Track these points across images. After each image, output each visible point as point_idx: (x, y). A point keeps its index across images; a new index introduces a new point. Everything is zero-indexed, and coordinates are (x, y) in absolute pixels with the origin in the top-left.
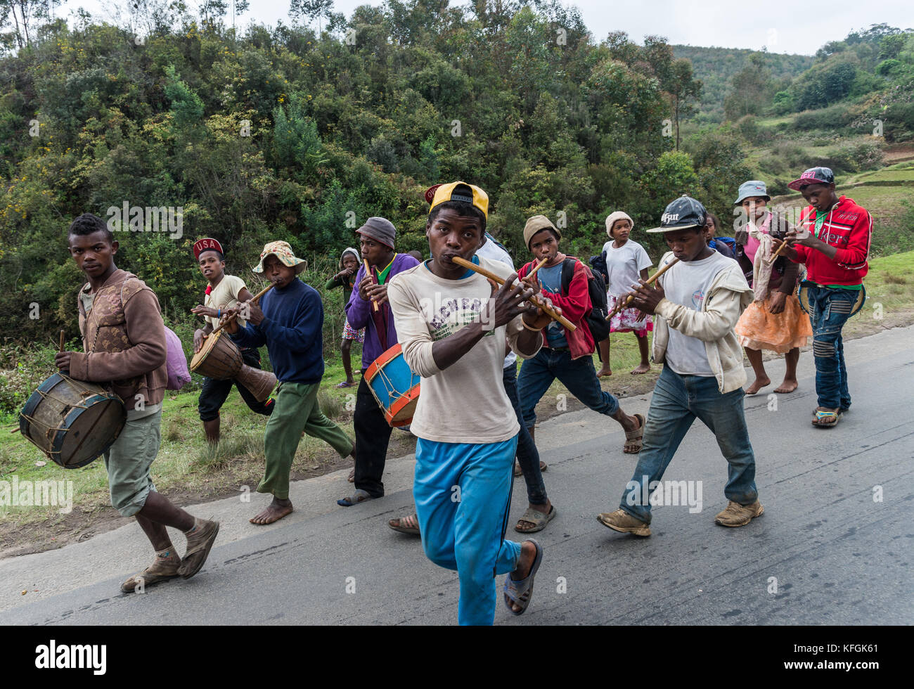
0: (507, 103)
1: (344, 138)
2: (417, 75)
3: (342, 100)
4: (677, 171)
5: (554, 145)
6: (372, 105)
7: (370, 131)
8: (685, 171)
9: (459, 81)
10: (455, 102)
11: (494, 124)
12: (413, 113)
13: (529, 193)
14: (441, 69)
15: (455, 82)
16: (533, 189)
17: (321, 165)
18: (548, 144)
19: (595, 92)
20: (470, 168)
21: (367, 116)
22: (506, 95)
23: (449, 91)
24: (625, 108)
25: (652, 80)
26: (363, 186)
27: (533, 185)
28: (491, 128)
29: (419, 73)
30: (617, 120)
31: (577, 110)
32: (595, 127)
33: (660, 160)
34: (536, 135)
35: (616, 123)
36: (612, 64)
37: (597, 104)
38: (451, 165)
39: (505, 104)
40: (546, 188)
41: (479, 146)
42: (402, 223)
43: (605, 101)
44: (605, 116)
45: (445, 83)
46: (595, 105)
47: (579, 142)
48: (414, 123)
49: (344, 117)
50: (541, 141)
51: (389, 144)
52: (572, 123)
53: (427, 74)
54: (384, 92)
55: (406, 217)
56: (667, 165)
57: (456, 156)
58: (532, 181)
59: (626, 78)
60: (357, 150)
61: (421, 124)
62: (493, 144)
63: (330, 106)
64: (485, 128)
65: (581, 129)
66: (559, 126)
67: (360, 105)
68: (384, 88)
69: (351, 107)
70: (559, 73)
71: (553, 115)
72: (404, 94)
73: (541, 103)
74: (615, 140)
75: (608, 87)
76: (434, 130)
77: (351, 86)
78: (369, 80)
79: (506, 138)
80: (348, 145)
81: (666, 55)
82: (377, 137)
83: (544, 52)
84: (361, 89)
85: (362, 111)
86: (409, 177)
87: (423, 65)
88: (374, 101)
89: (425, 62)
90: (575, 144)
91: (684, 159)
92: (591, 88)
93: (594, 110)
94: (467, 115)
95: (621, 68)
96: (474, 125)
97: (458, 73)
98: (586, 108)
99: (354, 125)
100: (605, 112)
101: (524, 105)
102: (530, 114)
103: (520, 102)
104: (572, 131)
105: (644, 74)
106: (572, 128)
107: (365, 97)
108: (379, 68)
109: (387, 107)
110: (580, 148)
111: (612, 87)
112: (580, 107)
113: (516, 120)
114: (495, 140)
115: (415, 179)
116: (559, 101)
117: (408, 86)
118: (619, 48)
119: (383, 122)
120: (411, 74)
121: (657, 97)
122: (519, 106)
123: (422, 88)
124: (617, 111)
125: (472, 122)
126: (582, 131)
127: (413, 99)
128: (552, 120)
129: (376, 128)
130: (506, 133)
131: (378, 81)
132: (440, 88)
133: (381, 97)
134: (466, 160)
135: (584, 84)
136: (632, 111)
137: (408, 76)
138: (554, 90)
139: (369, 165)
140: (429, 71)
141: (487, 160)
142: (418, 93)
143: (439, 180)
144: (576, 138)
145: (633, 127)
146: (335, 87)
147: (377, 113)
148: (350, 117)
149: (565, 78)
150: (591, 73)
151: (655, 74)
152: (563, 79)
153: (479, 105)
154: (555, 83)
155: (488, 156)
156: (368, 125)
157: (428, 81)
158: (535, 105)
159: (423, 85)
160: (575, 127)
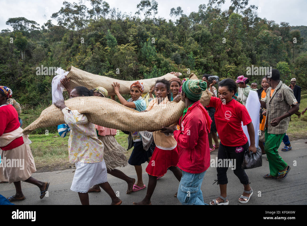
1: (166, 52)
3: (168, 40)
4: (283, 68)
5: (239, 57)
6: (178, 42)
7: (174, 50)
8: (286, 69)
9: (208, 35)
10: (207, 42)
12: (190, 45)
13: (227, 73)
14: (203, 31)
16: (228, 72)
17: (153, 61)
18: (237, 57)
19: (258, 40)
20: (207, 63)
21: (176, 45)
23: (205, 38)
24: (268, 46)
25: (280, 37)
26: (165, 68)
27: (229, 70)
28: (218, 51)
29: (196, 32)
30: (265, 50)
31: (251, 46)
32: (255, 52)
33: (278, 64)
34: (234, 54)
36: (266, 31)
37: (258, 44)
38: (200, 62)
40: (233, 71)
41: (212, 56)
43: (261, 43)
44: (260, 48)
45: (203, 36)
46: (258, 45)
47: (250, 57)
48: (190, 48)
49: (166, 46)
50: (235, 56)
51: (179, 55)
52: (248, 50)
56: (279, 66)
57: (202, 59)
58: (228, 69)
59: (269, 36)
60: (167, 57)
61: (192, 49)
62: (218, 56)
63: (163, 42)
64: (216, 51)
65: (250, 53)
66: (242, 51)
67: (174, 42)
68: (184, 37)
69: (170, 42)
70: (246, 34)
71: (240, 47)
72: (189, 39)
73: (236, 43)
74: (263, 57)
75: (263, 39)
76: (196, 51)
77: (172, 36)
78: (179, 34)
79: (222, 54)
80: (167, 54)
81: (288, 29)
82: (175, 52)
83: (240, 26)
84: (175, 37)
85: (174, 44)
86: (183, 66)
87: (199, 30)
88: (180, 41)
89: (200, 29)
90: (247, 57)
91: (286, 65)
92: (257, 39)
93: (257, 46)
94: (210, 46)
95: (268, 32)
96: (212, 49)
97: (209, 32)
98: (254, 46)
99: (170, 48)
100: (261, 47)
101: (232, 43)
102: (233, 47)
103: (230, 42)
104: (247, 53)
105: (277, 35)
106: (247, 52)
107: (176, 39)
108: (184, 31)
109: (183, 43)
110: (249, 59)
111: (264, 39)
112: (252, 45)
113: (228, 48)
114: (219, 55)
115: (186, 66)
116: (245, 43)
117: (191, 36)
118: (271, 26)
119: (180, 47)
120: (194, 32)
121: (281, 43)
122: (230, 44)
123: (196, 37)
124: (265, 47)
125: (211, 49)
126: (251, 53)
127: (191, 40)
128: (239, 49)
129: (176, 49)
130: (222, 53)
131: (182, 35)
132: (202, 37)
133: (182, 39)
134: (206, 61)
135: (255, 38)
136: (271, 47)
137: (193, 33)
138: (243, 39)
139: (170, 61)
140: (199, 32)
141: (215, 61)
142: (193, 39)
143: (195, 67)
144: (248, 55)
145: (271, 53)
146: (167, 36)
147: (179, 45)
148: (169, 46)
149: (247, 35)
150: (258, 34)
151: (281, 35)
152: (247, 36)
153: (216, 43)
154: (244, 37)
155: (215, 60)
156: (175, 48)
157: (198, 35)
158: (235, 44)
159: (197, 36)
160: (248, 52)
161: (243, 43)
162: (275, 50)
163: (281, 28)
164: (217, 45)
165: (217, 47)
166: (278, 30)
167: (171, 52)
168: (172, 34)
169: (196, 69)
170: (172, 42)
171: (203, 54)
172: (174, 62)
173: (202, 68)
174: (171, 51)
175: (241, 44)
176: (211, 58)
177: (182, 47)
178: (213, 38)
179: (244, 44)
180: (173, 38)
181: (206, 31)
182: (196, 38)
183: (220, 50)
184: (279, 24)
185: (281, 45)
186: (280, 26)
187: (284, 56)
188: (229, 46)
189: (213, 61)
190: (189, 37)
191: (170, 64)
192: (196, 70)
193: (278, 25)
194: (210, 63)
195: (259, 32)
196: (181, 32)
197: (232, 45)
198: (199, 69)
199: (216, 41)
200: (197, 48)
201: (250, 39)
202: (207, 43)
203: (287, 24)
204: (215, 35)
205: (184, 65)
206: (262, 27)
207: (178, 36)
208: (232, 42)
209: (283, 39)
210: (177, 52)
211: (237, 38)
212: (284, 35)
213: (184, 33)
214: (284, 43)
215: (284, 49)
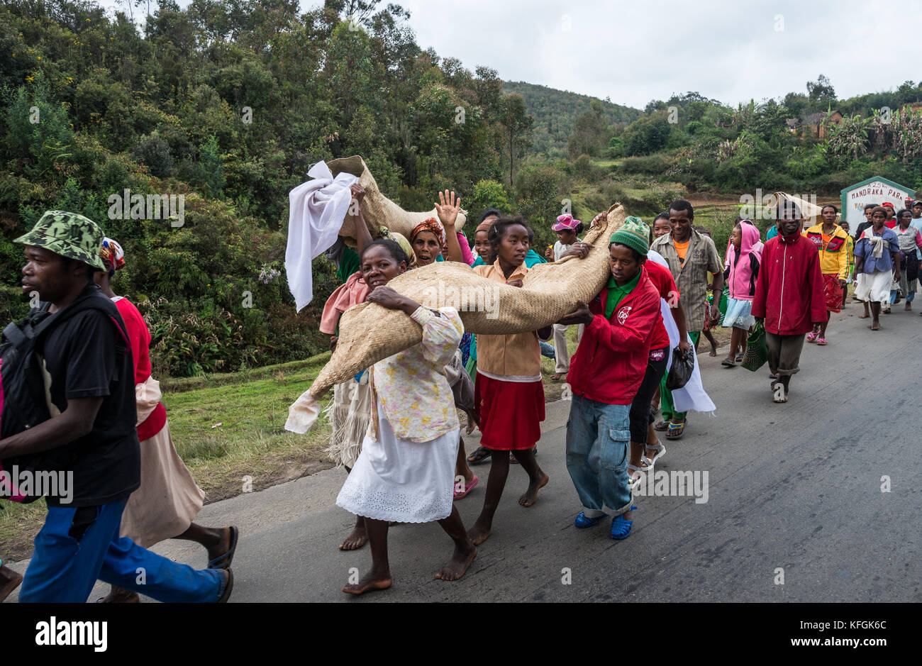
0: (325, 113)
1: (112, 131)
2: (221, 72)
3: (117, 86)
4: (491, 200)
6: (160, 98)
7: (143, 126)
8: (498, 201)
9: (266, 83)
10: (261, 106)
11: (304, 134)
12: (204, 112)
14: (247, 68)
15: (261, 84)
17: (61, 160)
19: (420, 113)
20: (266, 178)
21: (148, 109)
22: (323, 105)
23: (254, 93)
24: (448, 132)
25: (477, 108)
26: (112, 189)
28: (300, 138)
29: (223, 70)
30: (439, 143)
31: (399, 128)
32: (414, 148)
33: (476, 187)
35: (437, 146)
36: (439, 87)
37: (420, 125)
38: (241, 172)
39: (322, 116)
41: (281, 154)
42: (160, 235)
43: (428, 123)
44: (426, 138)
45: (249, 83)
46: (419, 126)
47: (397, 161)
48: (205, 123)
49: (112, 107)
51: (164, 144)
52: (391, 142)
53: (232, 72)
54: (177, 85)
55: (166, 229)
56: (481, 193)
57: (249, 164)
59: (451, 102)
60: (117, 148)
61: (213, 125)
62: (300, 155)
63: (99, 93)
64: (293, 136)
65: (400, 149)
66: (375, 143)
67: (143, 97)
68: (177, 81)
69: (126, 97)
70: (383, 89)
71: (368, 131)
72: (198, 89)
73: (357, 117)
74: (435, 164)
75: (432, 110)
76: (227, 133)
77: (135, 74)
78: (160, 70)
79: (314, 150)
80: (115, 140)
81: (495, 87)
82: (148, 134)
83: (367, 65)
84: (147, 79)
85: (142, 104)
86: (181, 183)
87: (232, 62)
88: (164, 94)
89: (236, 60)
90: (390, 163)
91: (497, 189)
92: (417, 108)
93: (417, 130)
94: (272, 121)
95: (447, 92)
96: (280, 132)
97: (267, 75)
98: (409, 128)
99: (125, 117)
100: (427, 134)
101: (343, 117)
102: (346, 127)
103: (338, 113)
104: (390, 149)
105: (469, 102)
106: (391, 146)
107: (150, 88)
108: (176, 59)
109: (176, 102)
110: (397, 167)
111: (437, 110)
112: (402, 126)
113: (332, 132)
114: (303, 150)
115: (192, 185)
116: (381, 117)
117: (206, 82)
118: (452, 74)
119: (167, 118)
120: (215, 69)
121: (481, 126)
122: (336, 118)
123: (223, 86)
124: (440, 134)
125: (277, 129)
126: (401, 151)
127: (207, 97)
128: (367, 136)
129: (154, 124)
130: (314, 145)
131: (171, 72)
132: (243, 88)
133: (173, 90)
134: (262, 170)
135: (410, 105)
136: (456, 136)
137: (211, 72)
138: (376, 106)
139: (132, 164)
140: (234, 69)
141: (290, 172)
142: (214, 91)
143: (224, 189)
144: (394, 158)
145: (456, 152)
146: (113, 73)
147: (162, 108)
148: (121, 108)
149: (388, 95)
150: (419, 94)
151: (480, 103)
152: (386, 96)
153: (290, 111)
154: (378, 99)
155: (292, 167)
156: (146, 120)
157: (232, 79)
158: (352, 119)
159: (225, 83)
160: (393, 145)
161: (377, 118)
162: (465, 144)
163: (477, 81)
164: (296, 120)
165: (296, 124)
166: (472, 88)
167: (131, 133)
168: (130, 65)
169: (227, 195)
170: (134, 96)
171: (249, 147)
172: (146, 168)
173: (250, 193)
174: (133, 130)
175: (370, 118)
176: (277, 161)
177: (172, 118)
178: (281, 95)
179: (381, 122)
180: (137, 82)
181: (259, 68)
182: (223, 89)
183: (307, 137)
184: (473, 70)
185: (481, 131)
186: (475, 77)
187: (490, 166)
188: (334, 124)
189: (284, 171)
190: (199, 84)
191: (132, 177)
192: (230, 201)
193: (469, 74)
194: (274, 177)
195: (421, 89)
196: (166, 64)
197: (345, 124)
198: (240, 197)
199: (290, 105)
200: (227, 124)
201: (395, 107)
202: (264, 111)
203: (494, 73)
204: (288, 85)
205: (183, 180)
206: (428, 73)
207: (155, 74)
208: (342, 113)
209: (485, 115)
210: (155, 133)
211: (358, 103)
212: (486, 103)
213: (179, 67)
214: (488, 128)
215: (490, 143)
